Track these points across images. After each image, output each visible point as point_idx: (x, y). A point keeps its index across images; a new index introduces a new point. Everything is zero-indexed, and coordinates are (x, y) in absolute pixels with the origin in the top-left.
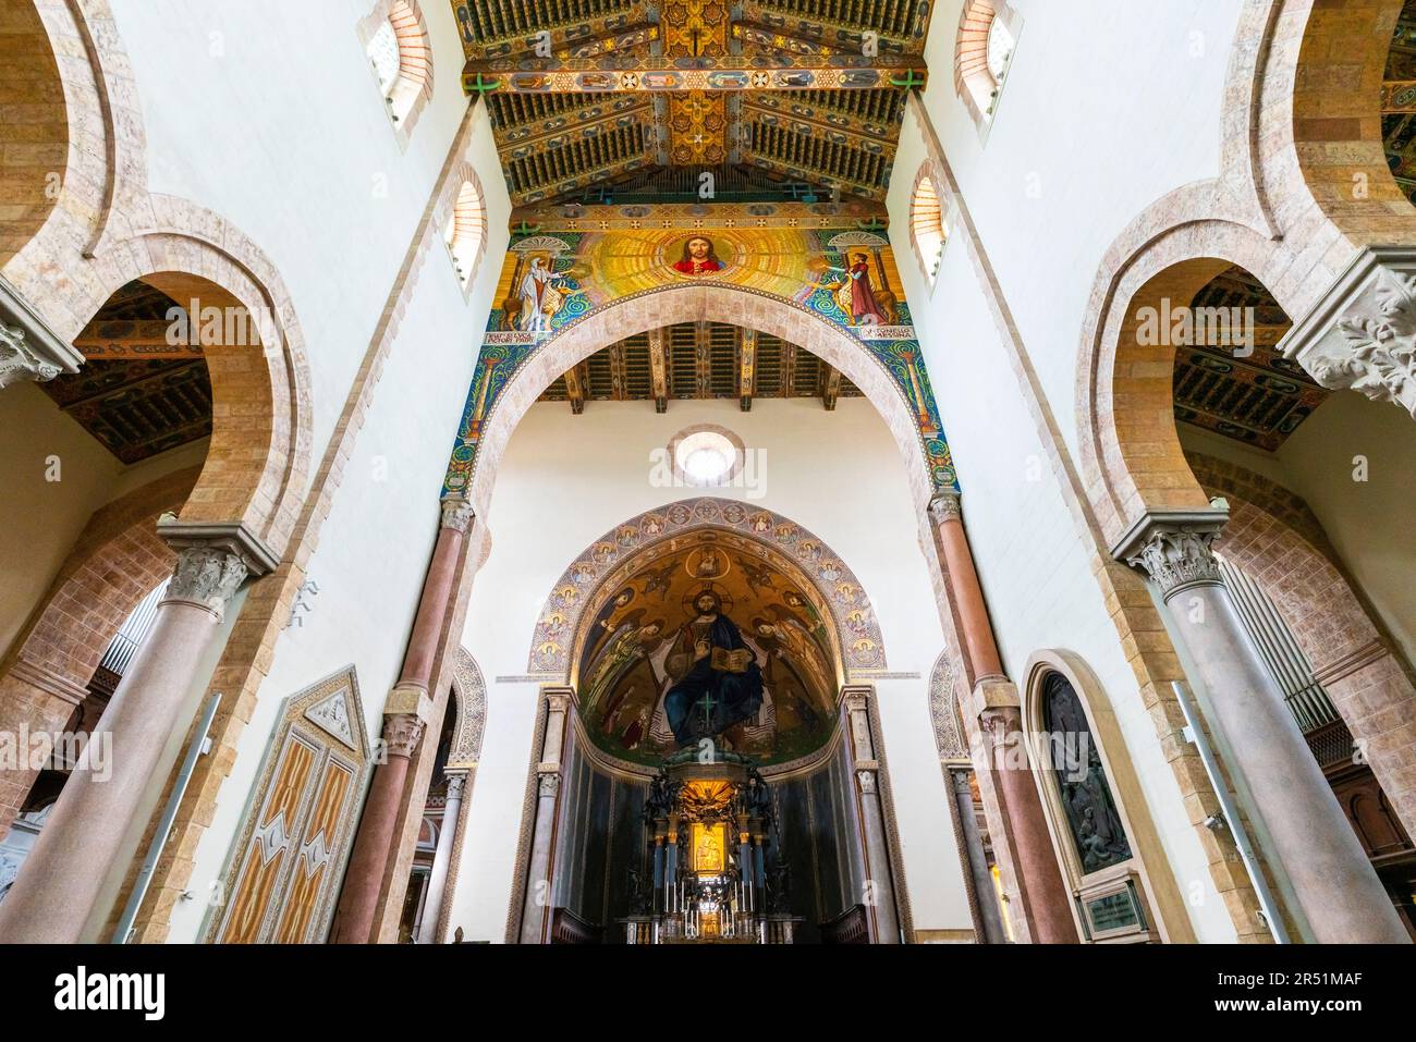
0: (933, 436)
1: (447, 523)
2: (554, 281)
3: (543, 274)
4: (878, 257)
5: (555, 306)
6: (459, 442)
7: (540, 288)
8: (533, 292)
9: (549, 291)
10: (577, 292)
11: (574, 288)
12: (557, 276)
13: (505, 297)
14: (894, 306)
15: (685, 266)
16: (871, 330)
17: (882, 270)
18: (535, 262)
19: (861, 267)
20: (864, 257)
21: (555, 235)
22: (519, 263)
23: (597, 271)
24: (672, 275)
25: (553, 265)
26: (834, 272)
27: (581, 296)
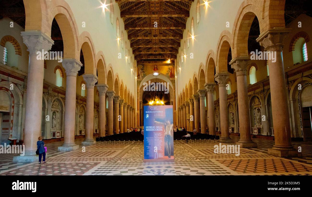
0: (175, 91)
1: (138, 99)
2: (142, 72)
3: (141, 71)
4: (173, 69)
5: (143, 75)
6: (137, 91)
7: (141, 73)
8: (140, 73)
9: (142, 73)
10: (145, 73)
11: (144, 72)
12: (142, 71)
13: (138, 74)
14: (174, 76)
15: (154, 70)
16: (171, 79)
17: (173, 70)
18: (140, 69)
19: (171, 70)
20: (172, 68)
21: (141, 65)
22: (138, 69)
23: (146, 70)
24: (153, 70)
25: (142, 69)
26: (169, 71)
27: (145, 74)
